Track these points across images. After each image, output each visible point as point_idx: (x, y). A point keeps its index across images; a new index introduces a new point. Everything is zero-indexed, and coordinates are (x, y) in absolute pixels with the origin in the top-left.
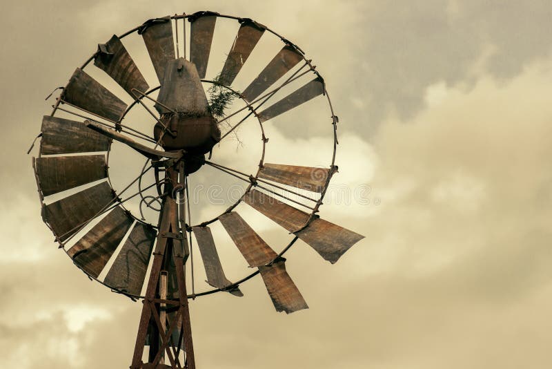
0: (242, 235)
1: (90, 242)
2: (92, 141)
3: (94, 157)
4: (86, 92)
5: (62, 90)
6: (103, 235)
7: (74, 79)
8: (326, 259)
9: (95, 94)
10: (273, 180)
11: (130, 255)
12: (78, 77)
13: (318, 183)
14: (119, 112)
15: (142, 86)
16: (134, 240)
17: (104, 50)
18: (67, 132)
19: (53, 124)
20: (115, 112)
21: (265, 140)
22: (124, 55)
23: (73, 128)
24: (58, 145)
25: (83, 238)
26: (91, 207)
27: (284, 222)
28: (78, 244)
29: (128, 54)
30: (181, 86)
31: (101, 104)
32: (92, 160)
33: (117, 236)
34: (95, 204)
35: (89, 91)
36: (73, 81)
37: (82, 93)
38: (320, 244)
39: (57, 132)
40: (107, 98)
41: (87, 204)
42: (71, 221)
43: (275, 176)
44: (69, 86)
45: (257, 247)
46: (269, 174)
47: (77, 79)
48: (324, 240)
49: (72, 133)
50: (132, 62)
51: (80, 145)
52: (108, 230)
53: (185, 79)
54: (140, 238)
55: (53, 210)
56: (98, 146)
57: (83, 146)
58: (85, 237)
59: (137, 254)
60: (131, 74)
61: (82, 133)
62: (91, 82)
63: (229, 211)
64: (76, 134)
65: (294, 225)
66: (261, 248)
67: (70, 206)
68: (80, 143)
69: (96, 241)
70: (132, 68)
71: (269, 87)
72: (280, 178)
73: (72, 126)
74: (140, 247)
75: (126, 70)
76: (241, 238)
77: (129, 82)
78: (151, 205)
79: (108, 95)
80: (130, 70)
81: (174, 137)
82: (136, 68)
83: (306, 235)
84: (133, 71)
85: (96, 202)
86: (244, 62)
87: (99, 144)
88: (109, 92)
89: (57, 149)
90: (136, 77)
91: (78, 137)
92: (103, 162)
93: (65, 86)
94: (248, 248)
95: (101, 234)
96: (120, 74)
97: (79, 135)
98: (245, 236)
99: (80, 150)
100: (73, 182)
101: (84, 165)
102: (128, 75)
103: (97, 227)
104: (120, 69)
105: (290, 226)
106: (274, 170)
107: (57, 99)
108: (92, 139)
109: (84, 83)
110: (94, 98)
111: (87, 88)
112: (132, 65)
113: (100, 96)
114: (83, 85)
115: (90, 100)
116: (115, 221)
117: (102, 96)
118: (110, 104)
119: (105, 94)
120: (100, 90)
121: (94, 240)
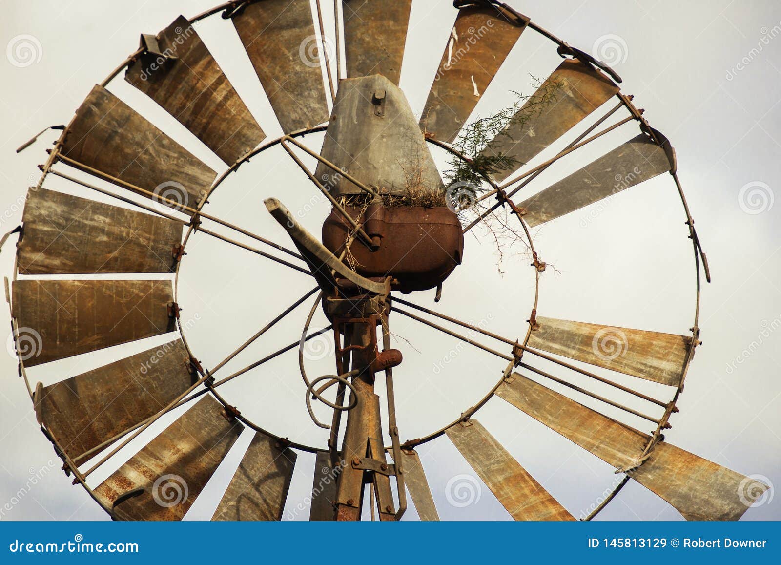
0: (501, 471)
1: (144, 473)
2: (137, 249)
3: (146, 285)
4: (117, 139)
5: (60, 132)
6: (175, 458)
9: (138, 144)
10: (565, 354)
11: (245, 506)
12: (97, 104)
13: (669, 366)
14: (198, 187)
15: (248, 134)
16: (252, 473)
17: (153, 48)
18: (81, 226)
19: (49, 208)
21: (539, 266)
22: (203, 62)
23: (96, 217)
24: (58, 255)
25: (127, 463)
26: (144, 394)
27: (598, 447)
28: (118, 476)
29: (212, 59)
30: (383, 137)
31: (153, 168)
32: (143, 291)
33: (204, 462)
34: (151, 389)
35: (123, 137)
36: (84, 114)
38: (686, 498)
39: (59, 225)
40: (168, 156)
41: (133, 389)
42: (97, 425)
43: (568, 346)
44: (76, 123)
45: (533, 499)
46: (553, 339)
47: (95, 109)
48: (691, 489)
49: (94, 229)
50: (222, 79)
51: (112, 255)
52: (185, 447)
53: (390, 121)
54: (264, 470)
55: (60, 398)
56: (148, 262)
57: (115, 259)
58: (132, 462)
59: (257, 505)
60: (220, 105)
61: (116, 229)
62: (128, 117)
63: (465, 418)
64: (103, 231)
65: (620, 455)
66: (543, 503)
68: (110, 252)
70: (224, 93)
71: (541, 149)
72: (579, 349)
73: (94, 212)
74: (264, 488)
75: (207, 96)
76: (500, 478)
77: (214, 123)
78: (322, 395)
79: (168, 149)
80: (219, 96)
81: (375, 249)
82: (232, 93)
83: (650, 476)
84: (226, 98)
85: (154, 384)
86: (482, 91)
88: (172, 142)
89: (56, 262)
90: (233, 112)
91: (105, 238)
92: (168, 297)
93: (67, 125)
94: (518, 501)
95: (169, 457)
96: (190, 105)
97: (109, 234)
98: (507, 474)
99: (109, 268)
100: (95, 337)
101: (124, 301)
102: (212, 108)
103: (161, 441)
104: (191, 92)
105: (613, 457)
106: (563, 332)
107: (49, 151)
108: (139, 245)
109: (113, 119)
110: (135, 155)
111: (120, 131)
112: (223, 86)
113: (151, 150)
114: (109, 123)
115: (126, 157)
116: (200, 428)
117: (157, 151)
118: (176, 168)
119: (163, 146)
120: (150, 136)
121: (153, 468)
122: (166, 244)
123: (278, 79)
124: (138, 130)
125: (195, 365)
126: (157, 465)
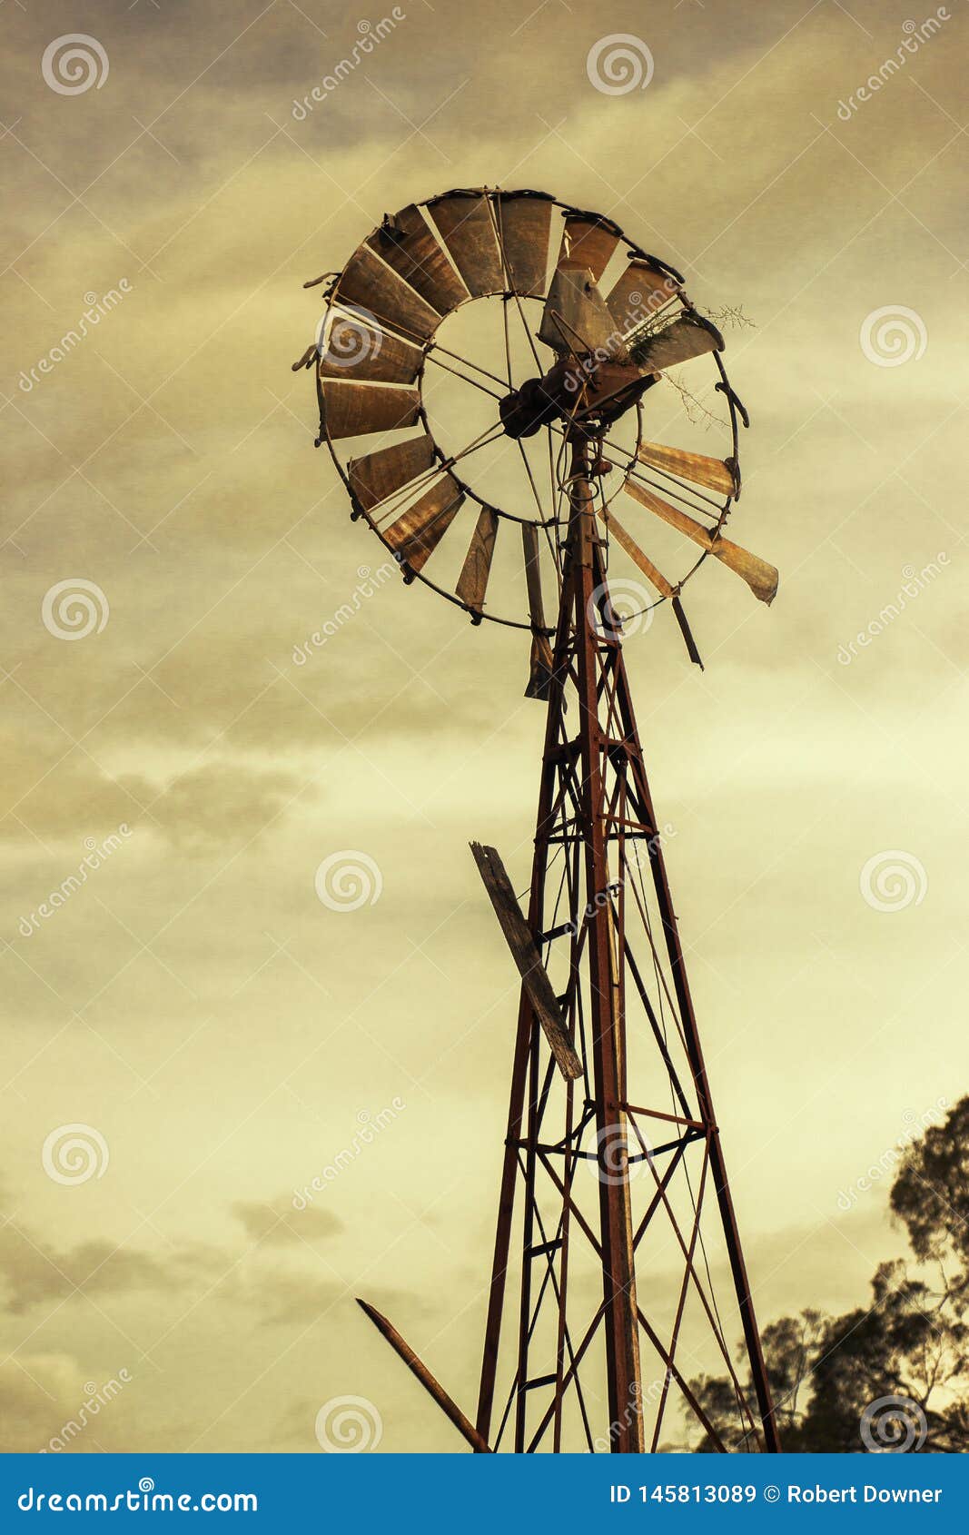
1: (411, 525)
2: (397, 367)
3: (404, 392)
4: (374, 287)
5: (334, 277)
6: (428, 517)
7: (357, 264)
8: (759, 598)
9: (389, 292)
10: (663, 468)
12: (363, 261)
14: (427, 327)
15: (457, 292)
17: (392, 224)
20: (418, 325)
22: (426, 239)
25: (402, 518)
28: (396, 526)
29: (433, 238)
31: (397, 310)
32: (401, 396)
34: (410, 467)
35: (378, 286)
36: (352, 266)
37: (367, 287)
40: (409, 303)
41: (401, 465)
43: (664, 462)
44: (346, 272)
46: (654, 457)
47: (361, 264)
50: (438, 251)
52: (434, 509)
55: (360, 469)
56: (399, 376)
57: (379, 372)
58: (404, 517)
60: (437, 270)
62: (383, 273)
67: (381, 466)
68: (377, 367)
69: (419, 525)
72: (672, 467)
79: (409, 298)
80: (437, 264)
84: (442, 265)
85: (412, 463)
86: (597, 280)
87: (402, 372)
90: (447, 276)
92: (418, 402)
95: (425, 516)
99: (374, 378)
101: (390, 402)
103: (420, 504)
106: (657, 452)
108: (395, 363)
109: (373, 273)
110: (386, 300)
111: (377, 281)
112: (440, 257)
113: (397, 297)
114: (370, 275)
115: (378, 299)
116: (443, 497)
117: (401, 300)
118: (412, 312)
119: (406, 296)
120: (397, 288)
121: (416, 522)
122: (412, 364)
123: (466, 254)
124: (389, 282)
125: (437, 452)
126: (419, 521)
